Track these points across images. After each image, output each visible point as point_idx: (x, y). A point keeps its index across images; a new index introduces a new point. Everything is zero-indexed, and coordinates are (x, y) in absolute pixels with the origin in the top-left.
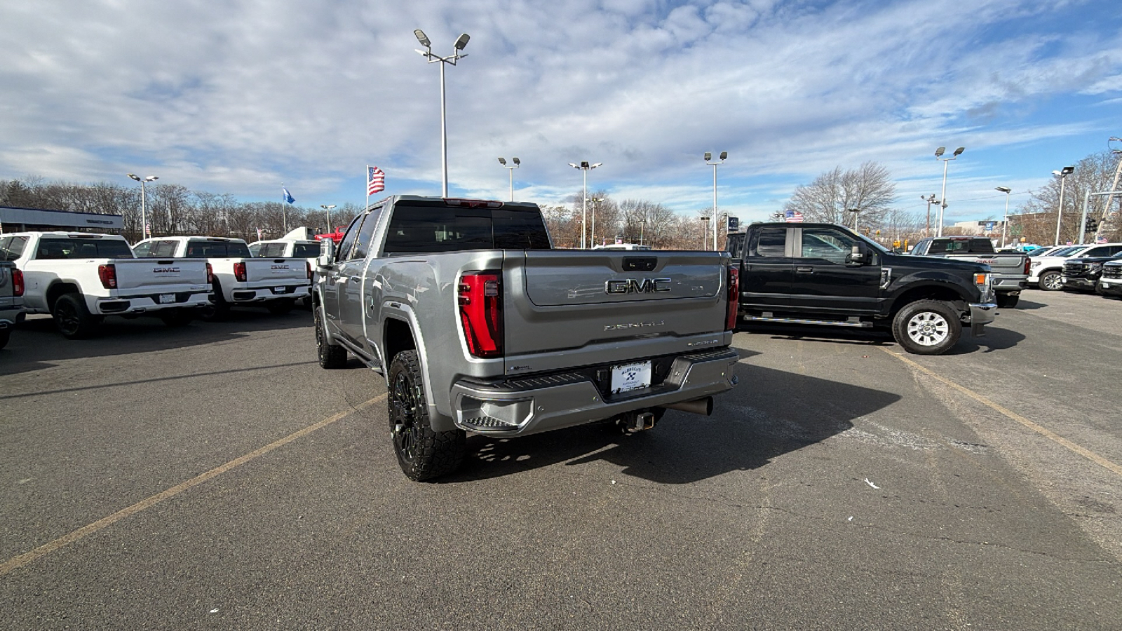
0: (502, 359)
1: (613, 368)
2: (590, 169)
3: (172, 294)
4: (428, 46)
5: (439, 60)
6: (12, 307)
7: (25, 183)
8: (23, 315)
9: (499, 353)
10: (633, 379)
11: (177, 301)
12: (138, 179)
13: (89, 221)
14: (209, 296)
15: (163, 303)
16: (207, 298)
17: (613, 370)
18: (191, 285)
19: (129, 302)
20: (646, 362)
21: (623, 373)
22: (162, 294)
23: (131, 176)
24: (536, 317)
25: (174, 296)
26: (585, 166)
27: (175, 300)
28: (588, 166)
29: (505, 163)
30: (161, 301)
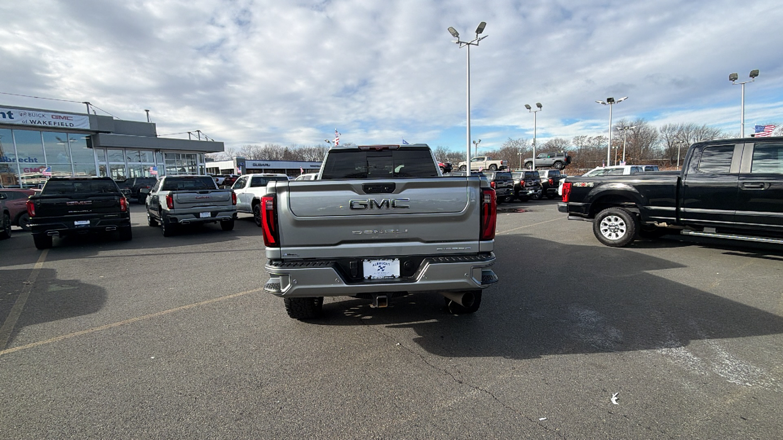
0: (278, 249)
1: (363, 261)
2: (616, 103)
4: (457, 36)
5: (465, 44)
6: (232, 210)
7: (291, 149)
8: (236, 214)
9: (277, 244)
10: (383, 270)
12: (329, 142)
13: (311, 166)
17: (364, 263)
20: (394, 260)
21: (374, 265)
23: (326, 141)
24: (298, 224)
26: (611, 101)
28: (613, 101)
29: (530, 108)
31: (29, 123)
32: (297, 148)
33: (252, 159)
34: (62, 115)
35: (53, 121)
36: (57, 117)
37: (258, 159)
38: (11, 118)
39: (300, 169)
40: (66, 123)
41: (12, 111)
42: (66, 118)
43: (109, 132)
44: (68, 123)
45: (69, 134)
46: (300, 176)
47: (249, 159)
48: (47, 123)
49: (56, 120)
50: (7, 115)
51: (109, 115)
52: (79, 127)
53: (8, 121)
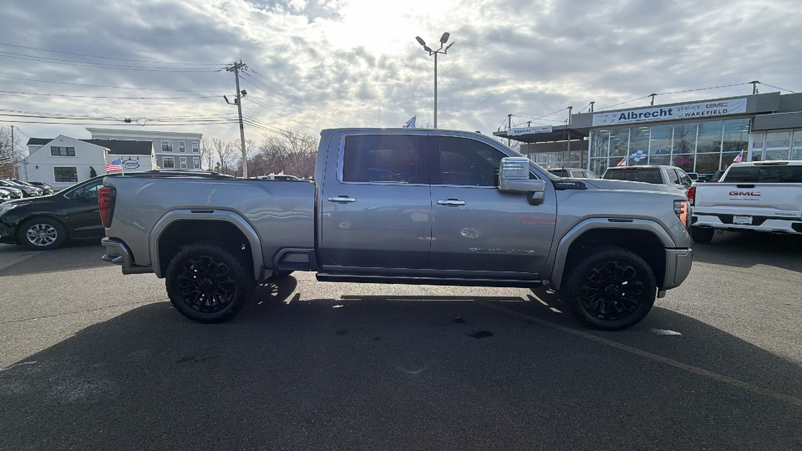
3: (749, 216)
11: (753, 224)
14: (793, 224)
15: (736, 223)
16: (791, 225)
18: (775, 210)
19: (697, 218)
22: (736, 216)
25: (751, 219)
27: (751, 223)
30: (734, 222)
31: (684, 117)
34: (717, 103)
35: (706, 110)
36: (711, 106)
38: (670, 114)
40: (718, 111)
41: (672, 107)
42: (722, 105)
43: (771, 112)
44: (721, 109)
45: (725, 121)
48: (701, 114)
49: (709, 109)
50: (668, 113)
51: (776, 91)
52: (733, 113)
53: (668, 117)
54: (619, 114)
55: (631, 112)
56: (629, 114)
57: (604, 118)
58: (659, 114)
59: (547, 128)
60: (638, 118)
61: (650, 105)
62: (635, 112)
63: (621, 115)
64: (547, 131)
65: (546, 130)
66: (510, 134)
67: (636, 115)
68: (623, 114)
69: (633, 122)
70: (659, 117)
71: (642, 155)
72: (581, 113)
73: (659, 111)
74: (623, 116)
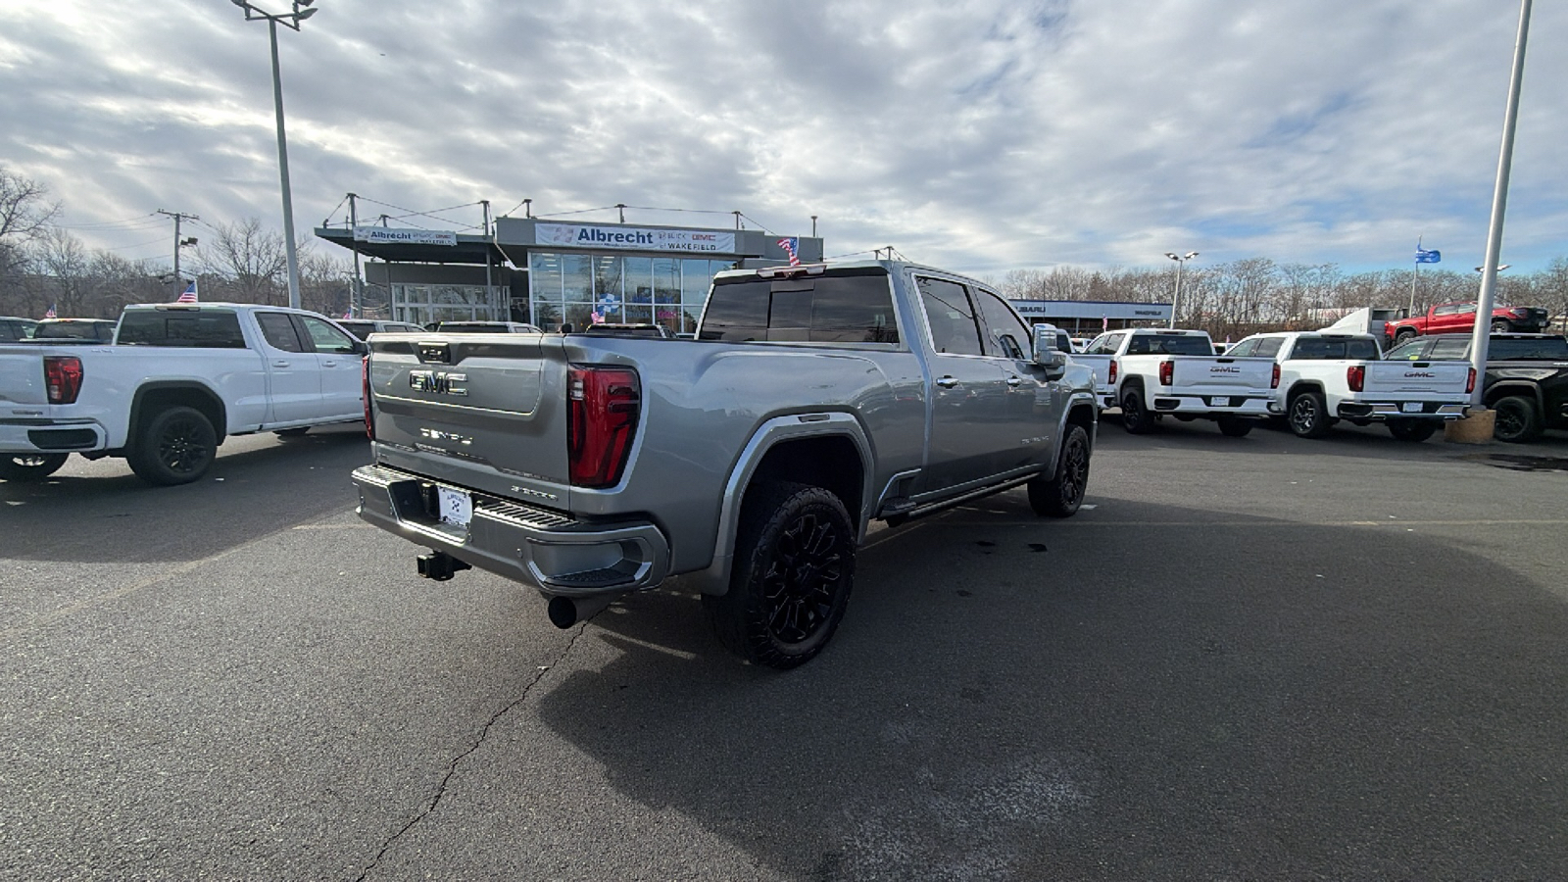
1: (438, 486)
7: (1107, 275)
10: (457, 510)
12: (1176, 258)
13: (1137, 313)
17: (438, 490)
18: (1249, 388)
20: (465, 493)
21: (448, 498)
23: (1168, 255)
27: (1227, 404)
31: (667, 248)
32: (1121, 273)
33: (1024, 298)
34: (704, 234)
35: (693, 243)
36: (698, 237)
37: (1035, 298)
38: (650, 242)
39: (1101, 320)
40: (706, 246)
41: (653, 232)
42: (709, 238)
44: (710, 244)
45: (712, 261)
46: (1102, 335)
47: (1019, 298)
48: (686, 246)
49: (696, 242)
50: (646, 239)
51: (760, 229)
52: (723, 251)
53: (646, 246)
54: (578, 230)
55: (595, 228)
56: (593, 231)
57: (554, 233)
58: (635, 238)
59: (446, 237)
60: (606, 241)
61: (619, 222)
62: (602, 230)
63: (581, 234)
64: (446, 242)
65: (445, 240)
66: (361, 239)
67: (604, 235)
68: (584, 230)
69: (599, 247)
70: (635, 243)
71: (614, 302)
72: (509, 216)
73: (635, 234)
74: (583, 235)
